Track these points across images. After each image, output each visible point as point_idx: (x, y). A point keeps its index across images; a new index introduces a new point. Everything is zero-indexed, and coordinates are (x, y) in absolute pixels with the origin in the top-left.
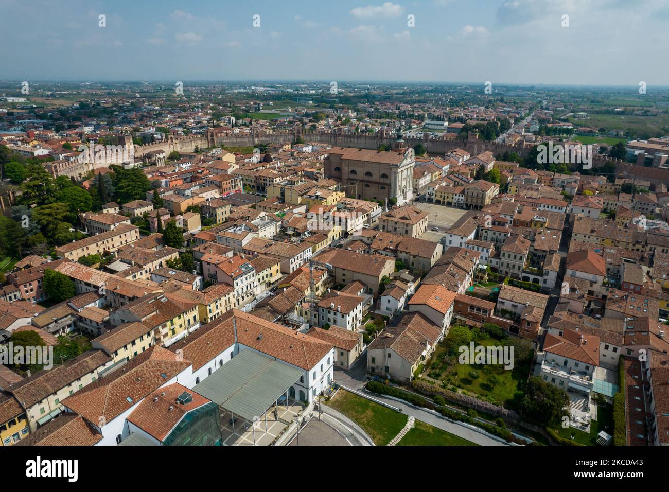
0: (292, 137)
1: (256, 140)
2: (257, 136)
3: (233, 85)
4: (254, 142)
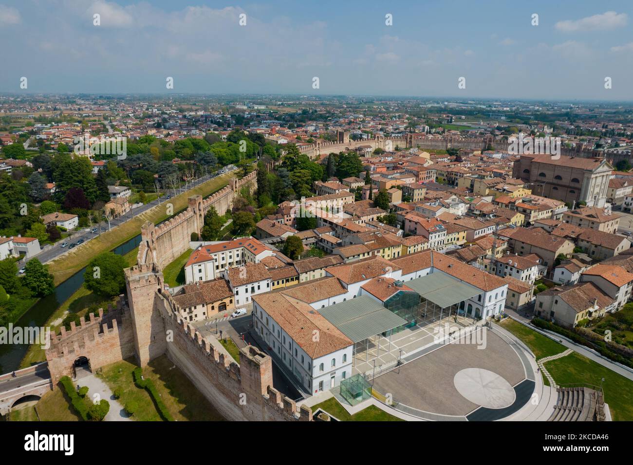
0: (483, 144)
1: (449, 144)
2: (451, 141)
3: (427, 100)
4: (447, 146)
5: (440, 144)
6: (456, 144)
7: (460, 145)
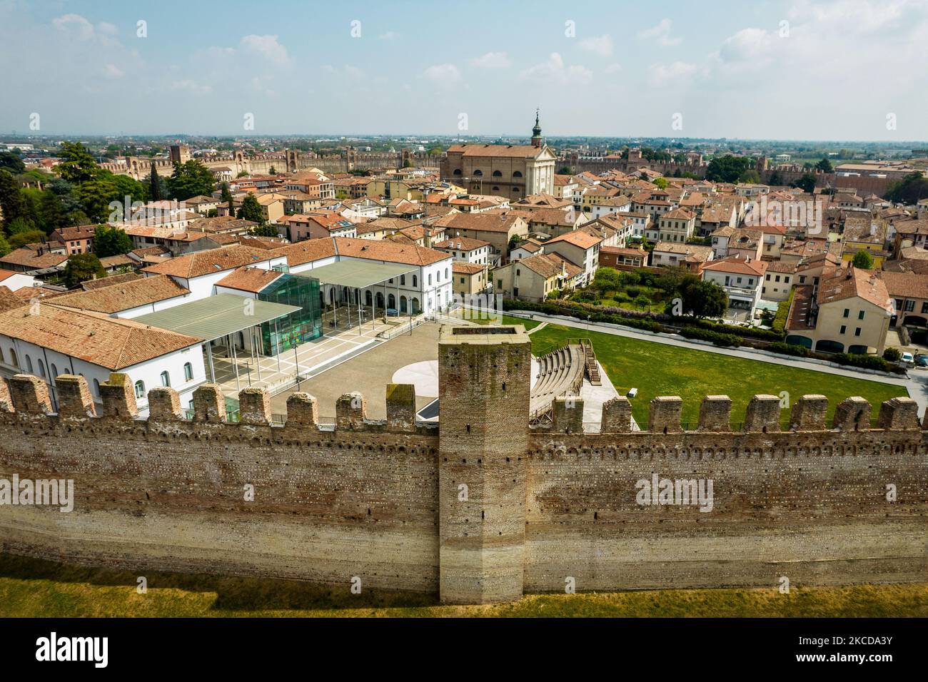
0: (398, 161)
1: (350, 164)
2: (352, 159)
4: (348, 167)
5: (338, 164)
6: (360, 163)
7: (365, 164)
